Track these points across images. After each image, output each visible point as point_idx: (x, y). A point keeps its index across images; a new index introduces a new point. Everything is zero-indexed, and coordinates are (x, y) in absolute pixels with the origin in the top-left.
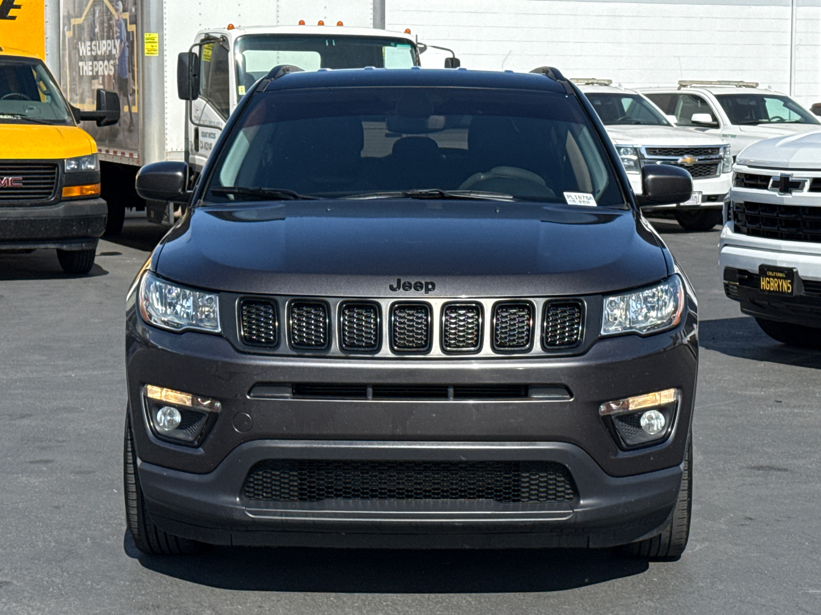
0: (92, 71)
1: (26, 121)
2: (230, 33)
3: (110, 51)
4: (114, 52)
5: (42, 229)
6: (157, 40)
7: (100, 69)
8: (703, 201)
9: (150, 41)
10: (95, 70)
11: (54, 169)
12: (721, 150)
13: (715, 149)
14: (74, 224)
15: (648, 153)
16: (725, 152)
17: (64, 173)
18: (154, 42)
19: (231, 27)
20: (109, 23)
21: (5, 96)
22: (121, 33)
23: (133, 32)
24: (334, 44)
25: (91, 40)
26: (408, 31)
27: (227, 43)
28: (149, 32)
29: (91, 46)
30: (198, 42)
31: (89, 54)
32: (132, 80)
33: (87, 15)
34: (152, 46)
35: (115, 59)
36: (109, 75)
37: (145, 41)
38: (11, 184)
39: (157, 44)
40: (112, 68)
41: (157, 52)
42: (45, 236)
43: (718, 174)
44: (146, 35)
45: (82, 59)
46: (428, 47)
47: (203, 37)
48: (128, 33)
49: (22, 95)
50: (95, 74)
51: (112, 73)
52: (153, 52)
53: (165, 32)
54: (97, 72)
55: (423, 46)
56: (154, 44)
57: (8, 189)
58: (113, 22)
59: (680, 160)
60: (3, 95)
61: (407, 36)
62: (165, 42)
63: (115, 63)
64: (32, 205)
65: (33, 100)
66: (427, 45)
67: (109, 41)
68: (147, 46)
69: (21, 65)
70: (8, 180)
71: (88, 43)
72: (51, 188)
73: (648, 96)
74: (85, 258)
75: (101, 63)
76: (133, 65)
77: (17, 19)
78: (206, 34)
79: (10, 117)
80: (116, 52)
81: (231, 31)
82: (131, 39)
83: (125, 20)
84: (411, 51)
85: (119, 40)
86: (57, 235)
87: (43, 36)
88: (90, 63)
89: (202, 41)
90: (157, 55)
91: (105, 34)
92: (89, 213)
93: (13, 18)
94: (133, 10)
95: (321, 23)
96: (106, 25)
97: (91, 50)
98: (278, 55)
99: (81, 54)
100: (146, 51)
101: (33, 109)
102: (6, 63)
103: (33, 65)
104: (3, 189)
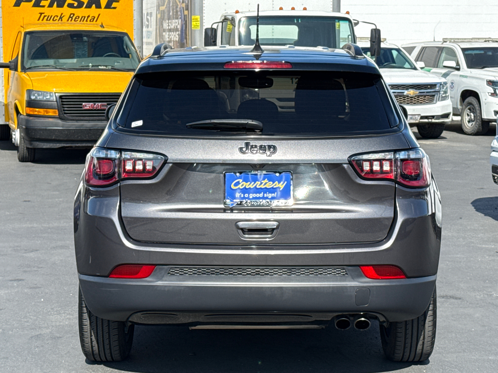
0: (169, 38)
1: (114, 69)
2: (236, 16)
3: (177, 26)
4: (178, 27)
6: (199, 20)
7: (173, 37)
9: (195, 20)
10: (170, 37)
13: (433, 86)
18: (197, 21)
19: (237, 12)
20: (176, 10)
21: (105, 55)
22: (181, 15)
23: (186, 15)
24: (300, 21)
25: (169, 19)
26: (348, 13)
27: (234, 22)
28: (195, 15)
29: (168, 23)
30: (221, 20)
31: (167, 28)
32: (186, 44)
33: (167, 5)
34: (196, 24)
35: (178, 31)
36: (176, 41)
37: (192, 20)
38: (100, 107)
39: (199, 22)
40: (177, 36)
41: (199, 27)
44: (193, 17)
45: (164, 31)
46: (360, 23)
47: (223, 18)
48: (184, 16)
49: (116, 54)
50: (170, 40)
51: (177, 39)
52: (196, 27)
53: (204, 15)
54: (171, 39)
55: (357, 22)
56: (197, 22)
57: (98, 110)
58: (178, 9)
59: (406, 92)
60: (105, 54)
61: (347, 16)
62: (204, 21)
63: (179, 34)
66: (359, 21)
67: (176, 21)
68: (194, 23)
69: (116, 36)
70: (98, 105)
71: (167, 21)
75: (173, 33)
76: (187, 35)
77: (117, 8)
78: (225, 16)
79: (105, 67)
80: (179, 27)
81: (237, 14)
82: (186, 19)
83: (183, 8)
84: (349, 25)
85: (181, 20)
87: (132, 19)
88: (168, 33)
89: (223, 20)
90: (199, 29)
91: (175, 16)
93: (115, 8)
94: (187, 2)
95: (293, 9)
96: (175, 11)
97: (169, 26)
98: (273, 28)
99: (164, 28)
100: (193, 26)
101: (119, 62)
102: (106, 35)
103: (123, 37)
104: (95, 110)
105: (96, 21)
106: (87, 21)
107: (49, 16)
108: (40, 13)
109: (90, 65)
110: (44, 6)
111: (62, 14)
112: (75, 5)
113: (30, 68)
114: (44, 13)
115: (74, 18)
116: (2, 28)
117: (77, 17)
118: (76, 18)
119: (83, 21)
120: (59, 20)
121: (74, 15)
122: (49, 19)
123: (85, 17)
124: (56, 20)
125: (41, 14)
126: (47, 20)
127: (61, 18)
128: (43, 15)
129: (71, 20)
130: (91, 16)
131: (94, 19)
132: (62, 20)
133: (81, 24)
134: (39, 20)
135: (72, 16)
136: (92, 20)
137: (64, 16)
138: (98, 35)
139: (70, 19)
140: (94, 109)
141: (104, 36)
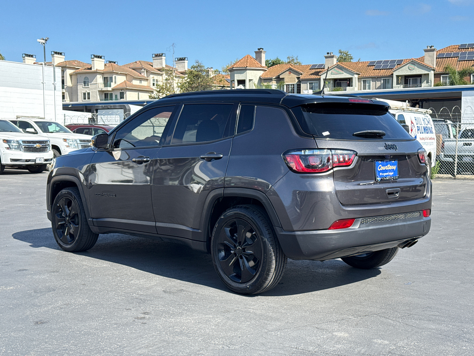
8: (44, 161)
12: (48, 142)
13: (46, 141)
15: (23, 143)
16: (49, 142)
43: (48, 151)
59: (35, 145)
73: (11, 121)
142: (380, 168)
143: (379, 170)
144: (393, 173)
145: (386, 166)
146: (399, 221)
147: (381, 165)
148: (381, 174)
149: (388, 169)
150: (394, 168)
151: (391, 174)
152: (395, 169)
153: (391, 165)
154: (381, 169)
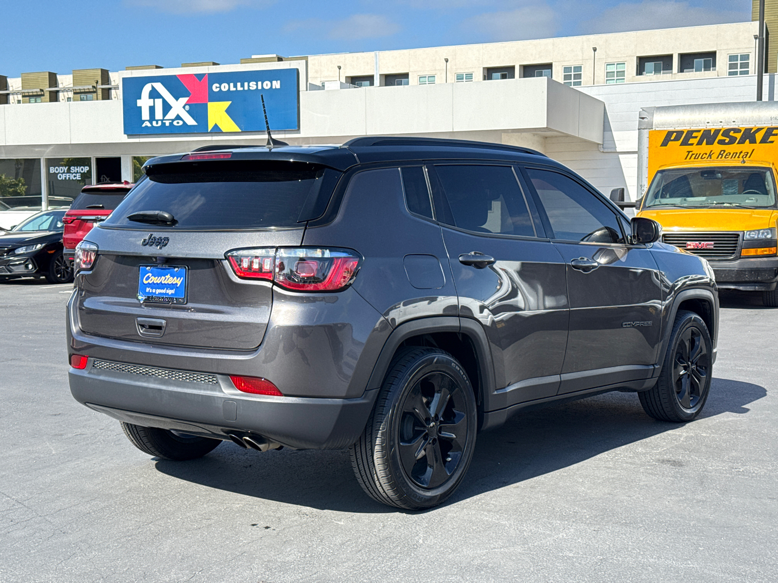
5: (723, 276)
11: (738, 237)
14: (747, 273)
17: (743, 240)
21: (745, 192)
38: (706, 247)
42: (725, 280)
49: (756, 191)
57: (704, 250)
64: (719, 261)
65: (764, 194)
70: (704, 244)
72: (735, 250)
74: (771, 297)
77: (774, 142)
79: (728, 205)
86: (734, 280)
92: (759, 267)
93: (772, 142)
101: (752, 199)
102: (742, 171)
103: (765, 173)
104: (700, 250)
105: (749, 157)
106: (738, 157)
107: (697, 154)
108: (687, 152)
109: (715, 202)
110: (692, 144)
111: (711, 151)
112: (726, 141)
113: (649, 207)
114: (692, 151)
115: (724, 155)
116: (647, 169)
117: (728, 154)
118: (726, 155)
119: (734, 158)
120: (707, 158)
121: (724, 151)
122: (697, 157)
123: (737, 153)
124: (705, 158)
125: (689, 152)
126: (695, 158)
127: (710, 156)
128: (691, 153)
129: (721, 158)
130: (743, 152)
131: (747, 155)
132: (711, 158)
133: (733, 160)
134: (686, 159)
135: (722, 152)
136: (745, 156)
137: (713, 153)
138: (732, 171)
139: (720, 156)
140: (699, 248)
141: (740, 172)
142: (147, 279)
143: (145, 282)
144: (173, 291)
145: (163, 278)
146: (152, 380)
147: (150, 274)
148: (148, 290)
149: (166, 283)
150: (178, 281)
151: (171, 292)
152: (179, 283)
153: (173, 276)
154: (149, 281)
